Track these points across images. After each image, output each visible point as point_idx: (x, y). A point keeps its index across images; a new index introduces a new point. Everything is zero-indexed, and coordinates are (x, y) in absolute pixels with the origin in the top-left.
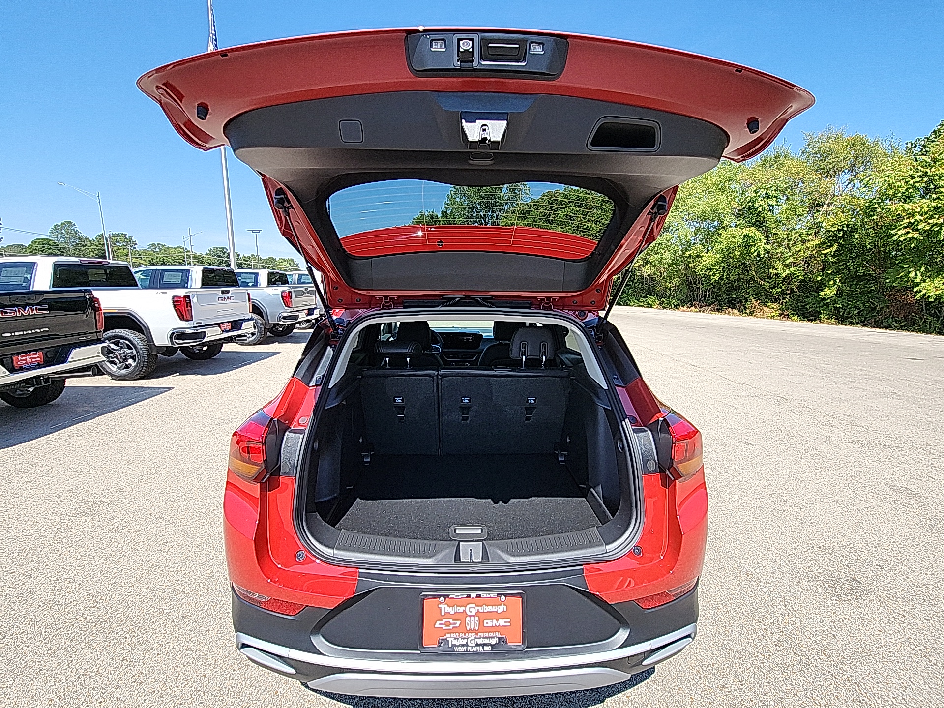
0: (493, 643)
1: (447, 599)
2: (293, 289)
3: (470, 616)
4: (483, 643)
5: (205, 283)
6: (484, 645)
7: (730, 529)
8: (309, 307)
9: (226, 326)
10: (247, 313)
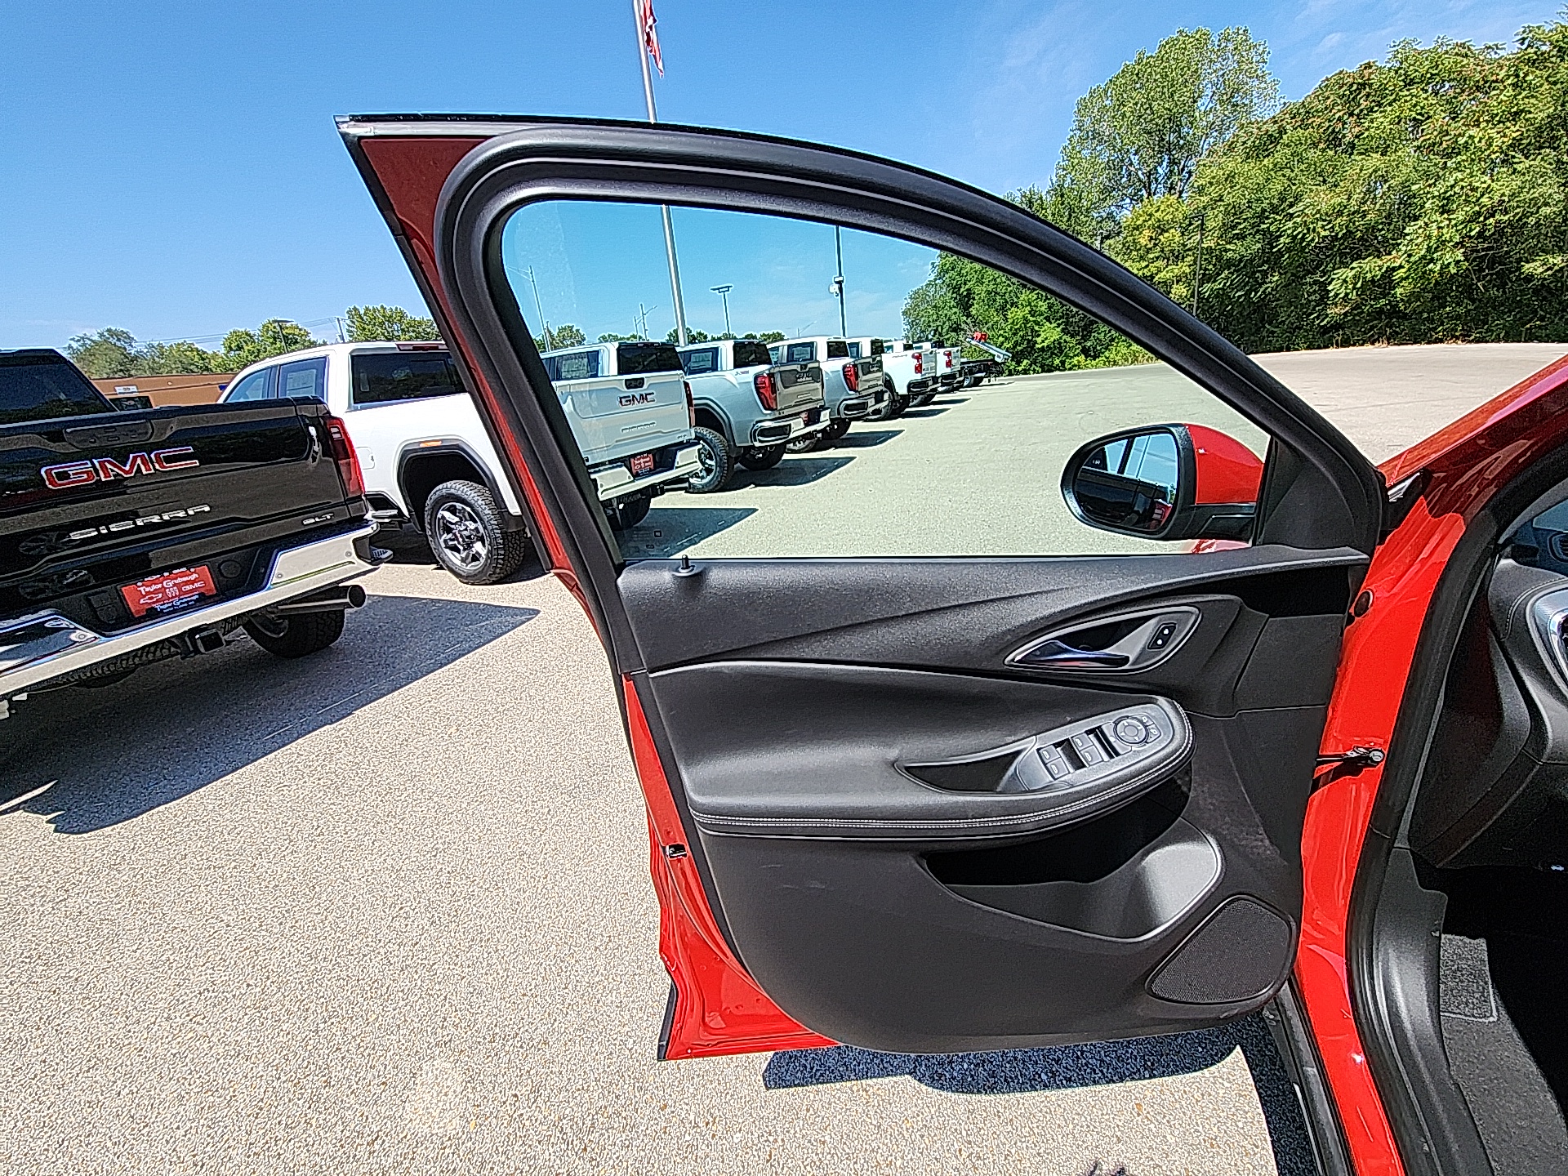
2: (777, 369)
8: (809, 406)
9: (642, 460)
10: (686, 431)
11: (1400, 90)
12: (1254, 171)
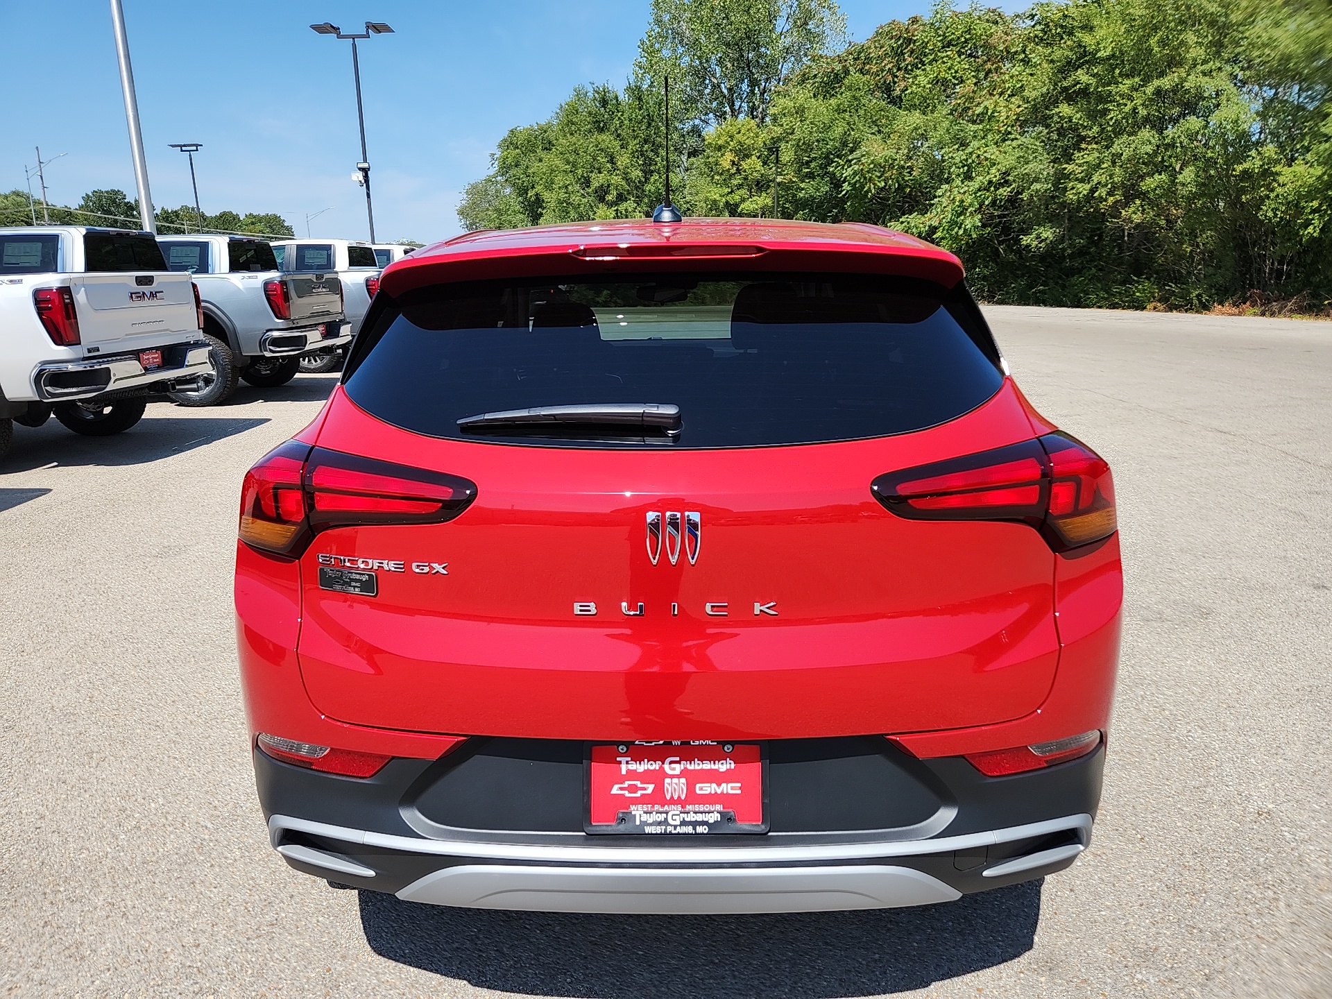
0: (711, 821)
1: (630, 747)
2: (288, 277)
3: (672, 777)
4: (693, 820)
5: (93, 264)
6: (694, 824)
7: (1239, 739)
8: (327, 319)
9: (150, 356)
10: (195, 331)
11: (939, 51)
12: (821, 109)
